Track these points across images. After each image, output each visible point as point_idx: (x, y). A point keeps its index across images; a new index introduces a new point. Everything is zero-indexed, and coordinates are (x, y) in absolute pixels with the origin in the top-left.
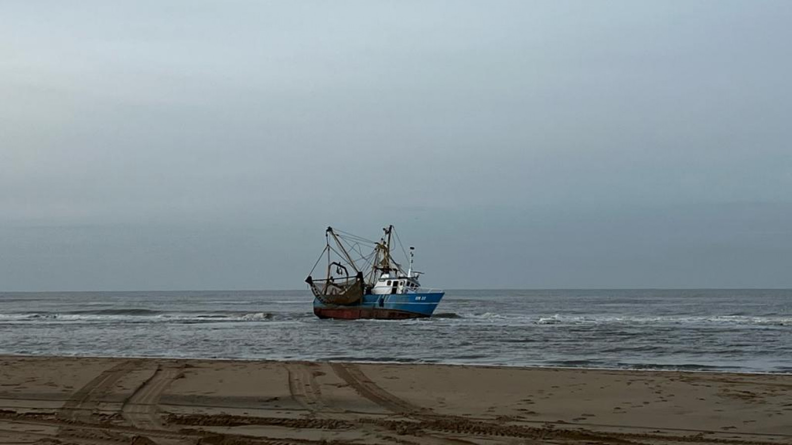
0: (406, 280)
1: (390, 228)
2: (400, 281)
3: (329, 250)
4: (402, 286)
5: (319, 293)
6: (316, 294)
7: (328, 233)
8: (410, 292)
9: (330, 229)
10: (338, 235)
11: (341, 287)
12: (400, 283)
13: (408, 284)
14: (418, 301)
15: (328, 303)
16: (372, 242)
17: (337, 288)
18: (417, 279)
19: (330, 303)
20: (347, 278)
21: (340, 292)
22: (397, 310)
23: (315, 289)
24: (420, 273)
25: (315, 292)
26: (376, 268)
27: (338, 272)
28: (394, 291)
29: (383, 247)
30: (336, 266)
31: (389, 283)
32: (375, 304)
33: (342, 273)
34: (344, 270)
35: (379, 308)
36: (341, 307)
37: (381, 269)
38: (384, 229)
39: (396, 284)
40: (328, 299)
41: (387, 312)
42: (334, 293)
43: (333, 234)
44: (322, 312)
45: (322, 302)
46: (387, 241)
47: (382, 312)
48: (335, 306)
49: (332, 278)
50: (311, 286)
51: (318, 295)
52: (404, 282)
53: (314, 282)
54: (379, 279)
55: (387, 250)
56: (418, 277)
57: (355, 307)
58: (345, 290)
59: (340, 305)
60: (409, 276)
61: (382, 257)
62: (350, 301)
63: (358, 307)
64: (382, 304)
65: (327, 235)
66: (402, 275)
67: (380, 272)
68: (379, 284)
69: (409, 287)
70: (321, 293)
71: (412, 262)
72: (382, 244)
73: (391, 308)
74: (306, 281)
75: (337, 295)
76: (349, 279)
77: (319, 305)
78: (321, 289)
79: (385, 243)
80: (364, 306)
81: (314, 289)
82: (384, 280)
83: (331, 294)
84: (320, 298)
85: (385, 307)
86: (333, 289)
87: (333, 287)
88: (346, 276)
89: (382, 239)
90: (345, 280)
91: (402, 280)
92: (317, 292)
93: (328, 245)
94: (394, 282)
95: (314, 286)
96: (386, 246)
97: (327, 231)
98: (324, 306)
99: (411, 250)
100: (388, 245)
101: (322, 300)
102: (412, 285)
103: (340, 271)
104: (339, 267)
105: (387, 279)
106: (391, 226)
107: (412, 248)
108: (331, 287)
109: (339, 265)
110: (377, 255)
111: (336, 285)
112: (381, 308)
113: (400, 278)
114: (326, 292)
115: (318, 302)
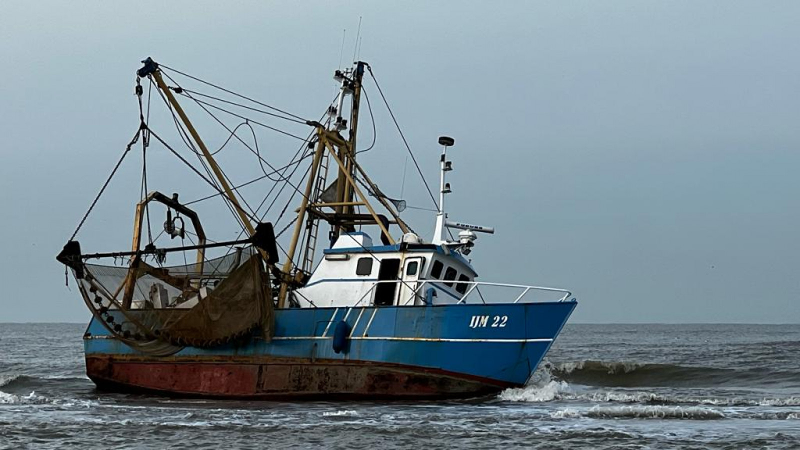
0: (429, 256)
1: (359, 73)
2: (405, 259)
3: (146, 144)
4: (415, 278)
5: (105, 303)
6: (97, 306)
7: (145, 81)
8: (442, 299)
9: (150, 68)
10: (179, 90)
11: (180, 282)
12: (404, 265)
13: (436, 270)
14: (480, 332)
15: (138, 337)
16: (297, 119)
17: (166, 286)
18: (467, 252)
19: (149, 338)
20: (202, 247)
21: (180, 300)
22: (397, 366)
23: (94, 289)
24: (481, 230)
25: (92, 297)
26: (314, 214)
27: (169, 227)
28: (385, 294)
29: (332, 138)
30: (165, 207)
31: (364, 268)
32: (316, 344)
33: (182, 233)
34: (188, 220)
35: (333, 355)
36: (190, 352)
37: (331, 219)
38: (338, 74)
39: (390, 269)
40: (139, 326)
41: (363, 372)
42: (158, 303)
43: (161, 85)
44: (117, 368)
45: (119, 334)
46: (347, 115)
47: (342, 371)
48: (165, 348)
49: (151, 249)
50: (79, 275)
51: (104, 310)
52: (424, 260)
53: (90, 261)
54: (326, 252)
55: (347, 151)
56: (470, 244)
57: (241, 352)
58: (197, 292)
59: (183, 344)
60: (437, 241)
61: (332, 169)
62: (222, 333)
63: (250, 351)
64: (342, 342)
65: (139, 90)
66: (410, 239)
67: (324, 227)
68: (323, 269)
69: (441, 281)
70: (113, 301)
71: (447, 189)
72: (332, 127)
73: (378, 356)
74: (61, 258)
75: (167, 310)
76: (211, 254)
77: (106, 345)
78: (113, 286)
79: (342, 123)
80: (274, 351)
81: (88, 286)
82: (347, 253)
83: (149, 305)
84: (110, 319)
85: (354, 354)
86: (154, 290)
87: (156, 281)
88: (196, 241)
89: (333, 111)
90: (192, 257)
91: (415, 257)
92: (98, 300)
93: (143, 126)
94: (384, 263)
95: (90, 278)
96: (345, 134)
97: (142, 73)
98: (122, 350)
99: (443, 149)
100: (353, 133)
101: (118, 328)
102: (451, 274)
103: (178, 224)
104: (173, 210)
105: (356, 251)
106: (361, 65)
107: (446, 141)
108: (145, 283)
109: (173, 203)
110: (315, 166)
111: (161, 273)
112: (341, 356)
113: (404, 248)
114: (128, 299)
115: (102, 334)
